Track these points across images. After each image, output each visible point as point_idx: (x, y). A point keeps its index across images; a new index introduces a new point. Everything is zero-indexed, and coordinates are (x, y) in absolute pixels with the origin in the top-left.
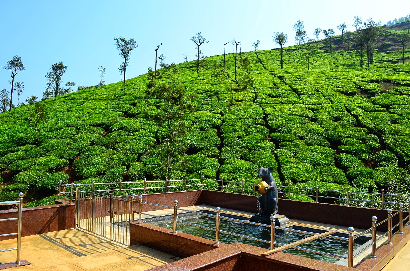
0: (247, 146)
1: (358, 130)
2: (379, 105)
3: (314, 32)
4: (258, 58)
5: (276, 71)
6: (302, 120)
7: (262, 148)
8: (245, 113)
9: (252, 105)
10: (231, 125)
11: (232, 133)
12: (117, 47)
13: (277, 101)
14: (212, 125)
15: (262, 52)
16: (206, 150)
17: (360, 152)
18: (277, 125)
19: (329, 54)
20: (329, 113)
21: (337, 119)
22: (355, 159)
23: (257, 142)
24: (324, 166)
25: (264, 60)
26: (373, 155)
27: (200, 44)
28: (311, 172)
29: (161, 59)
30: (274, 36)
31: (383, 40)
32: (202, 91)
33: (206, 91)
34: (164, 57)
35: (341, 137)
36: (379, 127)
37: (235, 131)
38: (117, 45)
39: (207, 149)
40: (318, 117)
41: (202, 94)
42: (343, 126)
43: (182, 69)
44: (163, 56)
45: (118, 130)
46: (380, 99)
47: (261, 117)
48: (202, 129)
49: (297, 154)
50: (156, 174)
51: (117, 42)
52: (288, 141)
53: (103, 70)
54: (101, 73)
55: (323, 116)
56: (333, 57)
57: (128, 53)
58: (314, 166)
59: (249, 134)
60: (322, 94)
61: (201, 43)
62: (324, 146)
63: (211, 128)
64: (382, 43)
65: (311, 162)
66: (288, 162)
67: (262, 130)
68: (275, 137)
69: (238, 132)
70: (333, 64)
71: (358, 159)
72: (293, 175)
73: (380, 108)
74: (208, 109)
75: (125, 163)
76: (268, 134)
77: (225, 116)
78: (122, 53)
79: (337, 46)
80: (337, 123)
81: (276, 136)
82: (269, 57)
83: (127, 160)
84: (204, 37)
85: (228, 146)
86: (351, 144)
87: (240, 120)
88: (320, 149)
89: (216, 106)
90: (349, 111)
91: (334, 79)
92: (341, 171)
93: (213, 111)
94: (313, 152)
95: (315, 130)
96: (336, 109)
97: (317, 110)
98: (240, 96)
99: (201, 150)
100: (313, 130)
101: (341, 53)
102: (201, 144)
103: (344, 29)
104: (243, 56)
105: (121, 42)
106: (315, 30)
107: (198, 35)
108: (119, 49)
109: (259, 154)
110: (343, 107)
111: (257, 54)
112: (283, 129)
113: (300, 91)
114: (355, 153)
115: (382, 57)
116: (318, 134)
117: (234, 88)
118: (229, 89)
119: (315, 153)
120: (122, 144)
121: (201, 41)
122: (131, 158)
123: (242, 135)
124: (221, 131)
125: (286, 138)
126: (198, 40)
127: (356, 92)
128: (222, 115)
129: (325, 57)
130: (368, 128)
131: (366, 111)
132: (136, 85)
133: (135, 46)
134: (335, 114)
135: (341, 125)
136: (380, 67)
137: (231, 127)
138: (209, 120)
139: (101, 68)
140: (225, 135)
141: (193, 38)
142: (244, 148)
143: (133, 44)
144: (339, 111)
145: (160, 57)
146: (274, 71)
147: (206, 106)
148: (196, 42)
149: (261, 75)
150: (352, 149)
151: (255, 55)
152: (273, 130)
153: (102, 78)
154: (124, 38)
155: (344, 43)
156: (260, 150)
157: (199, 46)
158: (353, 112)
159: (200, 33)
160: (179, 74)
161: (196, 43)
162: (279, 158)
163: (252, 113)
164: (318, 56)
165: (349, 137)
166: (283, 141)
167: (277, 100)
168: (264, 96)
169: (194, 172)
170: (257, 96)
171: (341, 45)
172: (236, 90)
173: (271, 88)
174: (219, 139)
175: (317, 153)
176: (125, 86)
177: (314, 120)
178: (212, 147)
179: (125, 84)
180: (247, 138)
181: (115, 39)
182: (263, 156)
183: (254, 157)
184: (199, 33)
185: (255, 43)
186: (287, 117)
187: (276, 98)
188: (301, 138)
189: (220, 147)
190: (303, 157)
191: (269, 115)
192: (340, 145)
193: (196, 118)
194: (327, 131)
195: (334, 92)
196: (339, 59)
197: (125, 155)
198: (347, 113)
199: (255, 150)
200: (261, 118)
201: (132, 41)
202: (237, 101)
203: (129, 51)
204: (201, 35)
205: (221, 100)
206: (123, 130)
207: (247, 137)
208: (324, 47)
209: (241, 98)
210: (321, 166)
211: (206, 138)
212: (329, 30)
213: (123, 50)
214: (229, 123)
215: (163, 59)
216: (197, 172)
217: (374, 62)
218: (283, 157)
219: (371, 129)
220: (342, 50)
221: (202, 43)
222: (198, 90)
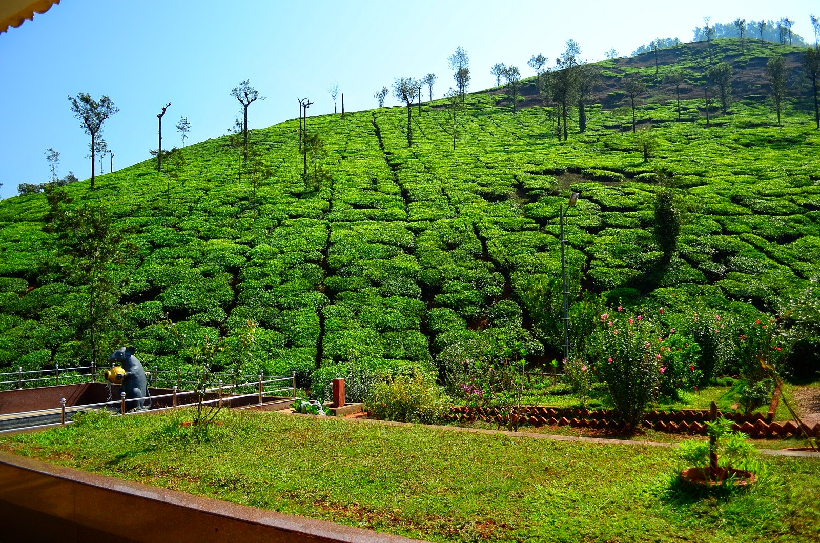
0: (277, 302)
1: (476, 266)
2: (533, 218)
3: (492, 70)
4: (374, 124)
5: (397, 151)
6: (389, 251)
7: (302, 305)
8: (292, 242)
9: (313, 225)
10: (260, 265)
11: (257, 280)
12: (75, 113)
13: (362, 216)
14: (227, 266)
15: (386, 112)
16: (202, 313)
17: (466, 304)
18: (342, 262)
19: (512, 113)
20: (442, 237)
21: (451, 246)
22: (454, 317)
23: (296, 295)
24: (398, 331)
25: (386, 128)
26: (486, 308)
27: (249, 103)
28: (372, 343)
29: (181, 129)
30: (395, 84)
31: (613, 86)
32: (232, 199)
33: (241, 199)
34: (189, 125)
35: (443, 279)
36: (512, 259)
37: (264, 275)
38: (75, 109)
39: (205, 312)
40: (420, 244)
41: (232, 205)
42: (455, 259)
43: (221, 149)
44: (186, 123)
45: (54, 281)
46: (537, 207)
47: (318, 247)
48: (206, 275)
49: (360, 312)
50: (102, 360)
51: (75, 103)
52: (352, 291)
53: (54, 156)
54: (51, 163)
55: (429, 242)
56: (516, 121)
57: (100, 125)
58: (382, 332)
59: (288, 280)
60: (449, 199)
61: (250, 100)
62: (410, 296)
63: (224, 271)
64: (610, 92)
65: (378, 325)
66: (339, 327)
67: (311, 272)
68: (330, 284)
69: (268, 278)
70: (513, 134)
71: (461, 316)
72: (339, 350)
73: (532, 223)
74: (231, 235)
75: (51, 343)
76: (321, 278)
77: (256, 248)
78: (86, 125)
79: (529, 97)
80: (448, 253)
81: (333, 283)
82: (396, 122)
83: (56, 338)
84: (255, 89)
85: (243, 304)
86: (456, 291)
87: (280, 256)
88: (401, 301)
89: (249, 229)
90: (477, 231)
91: (488, 167)
92: (423, 338)
93: (239, 238)
94: (387, 308)
95: (403, 269)
96: (456, 228)
97: (424, 230)
98: (301, 207)
99: (195, 312)
100: (401, 268)
101: (533, 111)
102: (197, 303)
103: (540, 65)
104: (347, 119)
105: (83, 103)
106: (494, 67)
107: (243, 86)
108: (78, 116)
109: (295, 316)
110: (470, 224)
111: (376, 116)
112: (348, 269)
113: (413, 195)
114: (456, 306)
115: (605, 119)
116: (407, 275)
117: (298, 190)
118: (286, 192)
119: (389, 310)
120: (53, 309)
121: (250, 97)
122: (63, 335)
123: (274, 283)
124: (239, 277)
125: (349, 284)
126: (243, 95)
127: (508, 194)
128: (252, 247)
129: (501, 121)
130: (495, 262)
131: (506, 230)
132: (115, 187)
133: (113, 111)
134: (451, 237)
135: (452, 258)
136: (584, 142)
137: (258, 270)
138: (224, 257)
139: (50, 153)
140: (243, 284)
141: (235, 92)
142: (272, 306)
143: (108, 107)
144: (461, 232)
145: (181, 126)
146: (392, 151)
147: (228, 229)
148: (242, 99)
149: (364, 161)
150: (454, 300)
151: (371, 118)
152: (331, 271)
153: (52, 173)
154: (88, 95)
155: (541, 92)
156: (298, 309)
157: (246, 106)
158: (483, 234)
159: (247, 82)
160: (210, 161)
161: (242, 102)
162: (327, 322)
163: (305, 241)
164: (490, 118)
165: (457, 279)
166: (342, 291)
167: (364, 214)
168: (344, 206)
169: (169, 353)
170: (331, 205)
171: (536, 96)
172: (298, 196)
173: (364, 189)
174: (232, 292)
175: (394, 309)
176: (95, 189)
177: (410, 250)
178: (215, 306)
179: (95, 186)
180: (281, 288)
181: (70, 99)
182: (300, 319)
183: (284, 321)
184: (245, 83)
185: (380, 92)
186: (365, 246)
187: (362, 210)
188: (376, 284)
189: (228, 307)
190: (368, 318)
191: (335, 243)
192: (438, 292)
193: (203, 254)
194: (425, 268)
195: (470, 195)
196: (528, 124)
197: (53, 329)
198: (472, 235)
199: (290, 308)
200: (317, 250)
201: (105, 101)
202: (292, 217)
203: (101, 121)
204: (249, 85)
205: (262, 216)
206: (61, 281)
207: (282, 286)
208: (505, 99)
209: (300, 211)
210: (393, 332)
211: (209, 291)
212: (510, 69)
213: (87, 120)
214: (257, 261)
215: (187, 129)
216: (175, 353)
217: (588, 130)
218: (333, 319)
219: (498, 262)
220: (536, 107)
221: (252, 100)
222: (227, 196)
